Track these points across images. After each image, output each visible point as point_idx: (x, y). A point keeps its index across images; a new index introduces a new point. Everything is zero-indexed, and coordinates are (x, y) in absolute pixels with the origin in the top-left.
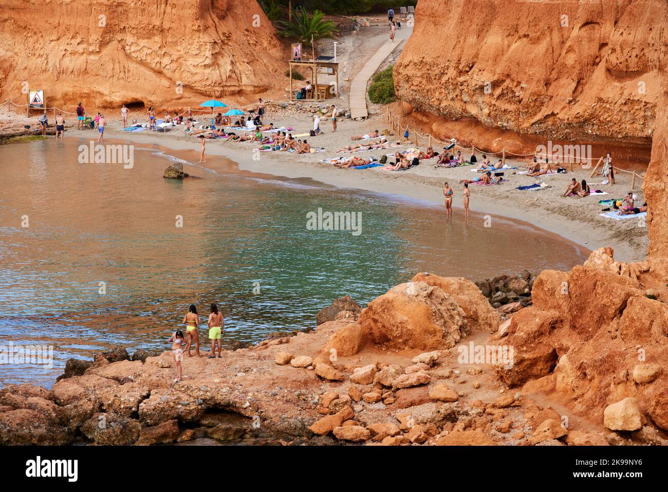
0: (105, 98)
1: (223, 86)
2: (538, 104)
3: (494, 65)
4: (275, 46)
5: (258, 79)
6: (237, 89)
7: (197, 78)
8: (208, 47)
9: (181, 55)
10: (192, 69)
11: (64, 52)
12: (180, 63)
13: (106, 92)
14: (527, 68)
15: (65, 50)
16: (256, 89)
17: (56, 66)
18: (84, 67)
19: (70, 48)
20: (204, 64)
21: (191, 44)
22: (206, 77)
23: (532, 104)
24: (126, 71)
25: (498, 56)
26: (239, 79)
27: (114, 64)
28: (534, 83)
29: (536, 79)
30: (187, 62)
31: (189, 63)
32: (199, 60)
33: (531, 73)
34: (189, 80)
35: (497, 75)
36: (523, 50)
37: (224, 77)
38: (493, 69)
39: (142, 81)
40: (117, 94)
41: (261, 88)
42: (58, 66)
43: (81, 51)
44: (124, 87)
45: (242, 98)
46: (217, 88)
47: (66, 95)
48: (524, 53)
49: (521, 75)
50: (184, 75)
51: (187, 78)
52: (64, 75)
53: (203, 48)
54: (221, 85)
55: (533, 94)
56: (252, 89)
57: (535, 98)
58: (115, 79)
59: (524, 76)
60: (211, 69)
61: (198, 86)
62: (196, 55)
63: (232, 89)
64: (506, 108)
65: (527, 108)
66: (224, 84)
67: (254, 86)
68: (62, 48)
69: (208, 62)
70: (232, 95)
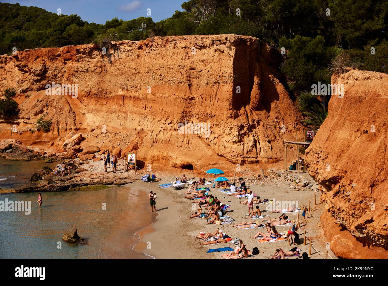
0: (173, 161)
1: (244, 157)
2: (363, 206)
3: (337, 160)
4: (298, 130)
5: (274, 153)
6: (254, 159)
7: (228, 150)
8: (236, 129)
9: (220, 134)
10: (225, 143)
11: (161, 129)
12: (219, 139)
13: (174, 157)
14: (361, 166)
15: (162, 127)
16: (270, 160)
17: (153, 138)
18: (168, 139)
19: (164, 126)
20: (232, 141)
21: (226, 127)
22: (233, 150)
23: (358, 206)
24: (190, 143)
25: (343, 151)
26: (258, 152)
27: (184, 138)
28: (361, 183)
29: (364, 179)
30: (223, 139)
31: (224, 139)
32: (230, 138)
33: (362, 172)
34: (223, 151)
35: (337, 171)
36: (360, 147)
37: (245, 151)
38: (336, 164)
39: (197, 150)
40: (180, 159)
41: (274, 160)
42: (155, 138)
43: (169, 129)
44: (185, 155)
45: (258, 166)
46: (239, 159)
47: (154, 157)
48: (361, 149)
49: (354, 174)
50: (221, 147)
51: (222, 151)
52: (157, 144)
53: (233, 130)
54: (242, 156)
55: (359, 195)
56: (266, 160)
57: (361, 199)
58: (182, 148)
59: (356, 175)
60: (238, 144)
61: (228, 156)
62: (229, 134)
63: (251, 159)
64: (340, 206)
65: (354, 209)
66: (245, 155)
67: (268, 158)
68: (161, 126)
69: (236, 139)
70: (251, 163)
